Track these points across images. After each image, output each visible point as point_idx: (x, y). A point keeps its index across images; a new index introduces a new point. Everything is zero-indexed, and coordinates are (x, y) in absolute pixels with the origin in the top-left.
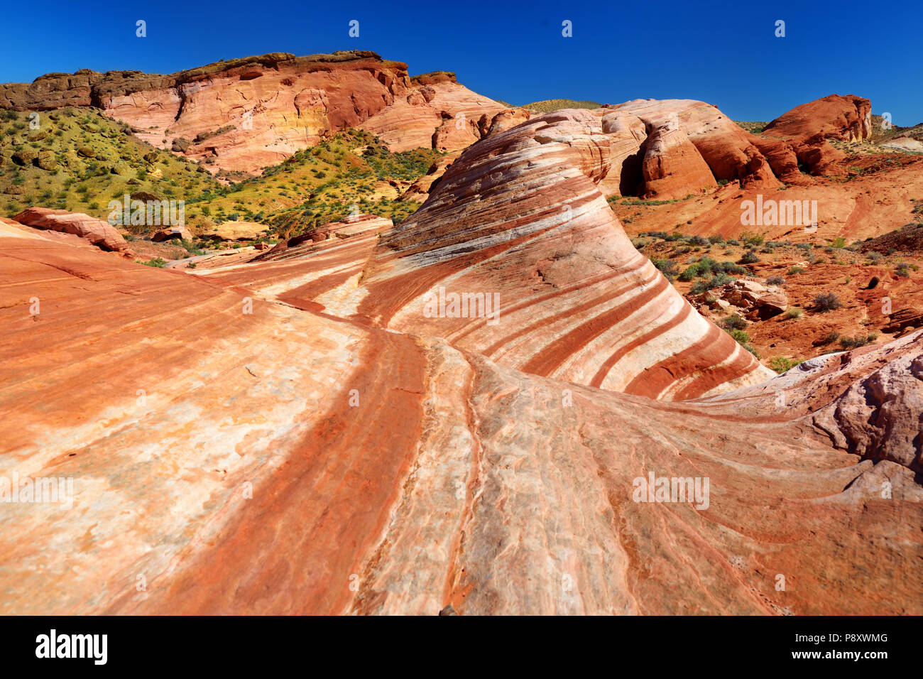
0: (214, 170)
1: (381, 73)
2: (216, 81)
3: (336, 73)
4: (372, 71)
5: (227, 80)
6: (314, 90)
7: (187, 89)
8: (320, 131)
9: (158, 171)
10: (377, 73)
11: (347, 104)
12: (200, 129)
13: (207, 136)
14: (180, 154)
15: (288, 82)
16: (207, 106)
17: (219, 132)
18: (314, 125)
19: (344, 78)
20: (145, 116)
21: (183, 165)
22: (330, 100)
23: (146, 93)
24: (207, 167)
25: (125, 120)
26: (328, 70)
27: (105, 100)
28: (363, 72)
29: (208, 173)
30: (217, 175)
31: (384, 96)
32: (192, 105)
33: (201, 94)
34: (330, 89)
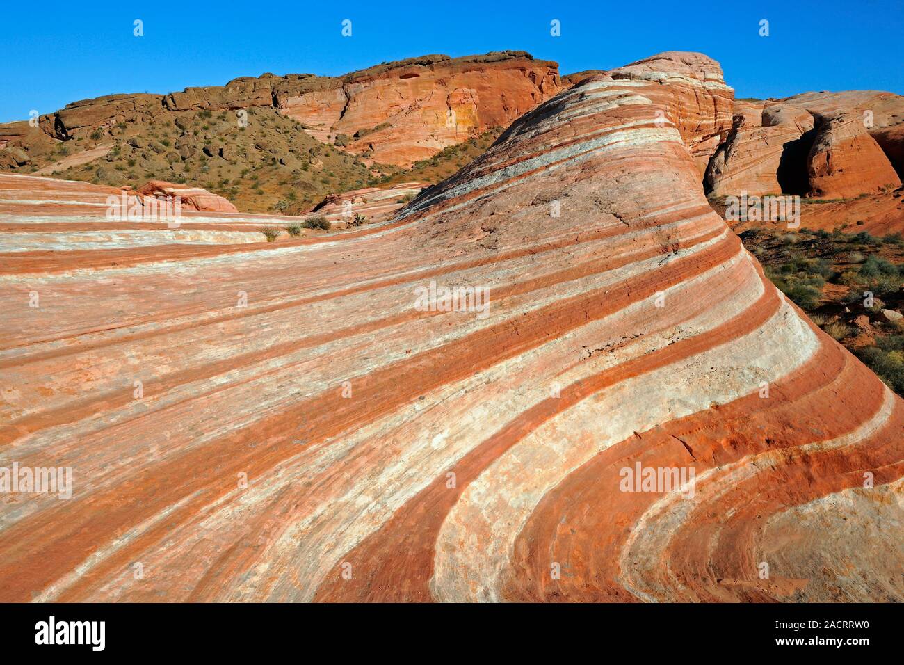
0: (368, 164)
1: (532, 73)
2: (377, 82)
3: (488, 72)
4: (523, 70)
5: (387, 80)
6: (466, 90)
7: (352, 89)
8: (469, 128)
9: (320, 163)
10: (527, 72)
11: (497, 103)
12: (360, 126)
13: (366, 132)
14: (340, 149)
15: (441, 82)
16: (368, 105)
17: (377, 129)
18: (464, 122)
19: (495, 78)
20: (314, 114)
21: (342, 157)
22: (480, 100)
23: (317, 94)
24: (364, 161)
25: (298, 118)
26: (481, 70)
27: (282, 100)
28: (513, 71)
29: (363, 165)
30: (372, 168)
31: (533, 95)
32: (355, 104)
33: (364, 94)
34: (481, 88)
